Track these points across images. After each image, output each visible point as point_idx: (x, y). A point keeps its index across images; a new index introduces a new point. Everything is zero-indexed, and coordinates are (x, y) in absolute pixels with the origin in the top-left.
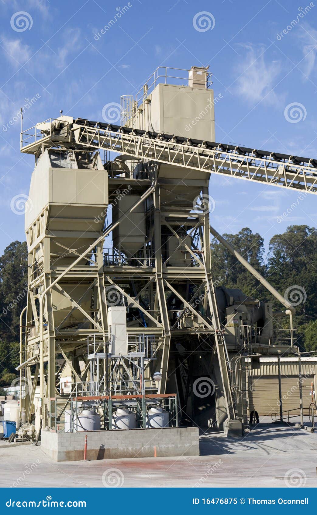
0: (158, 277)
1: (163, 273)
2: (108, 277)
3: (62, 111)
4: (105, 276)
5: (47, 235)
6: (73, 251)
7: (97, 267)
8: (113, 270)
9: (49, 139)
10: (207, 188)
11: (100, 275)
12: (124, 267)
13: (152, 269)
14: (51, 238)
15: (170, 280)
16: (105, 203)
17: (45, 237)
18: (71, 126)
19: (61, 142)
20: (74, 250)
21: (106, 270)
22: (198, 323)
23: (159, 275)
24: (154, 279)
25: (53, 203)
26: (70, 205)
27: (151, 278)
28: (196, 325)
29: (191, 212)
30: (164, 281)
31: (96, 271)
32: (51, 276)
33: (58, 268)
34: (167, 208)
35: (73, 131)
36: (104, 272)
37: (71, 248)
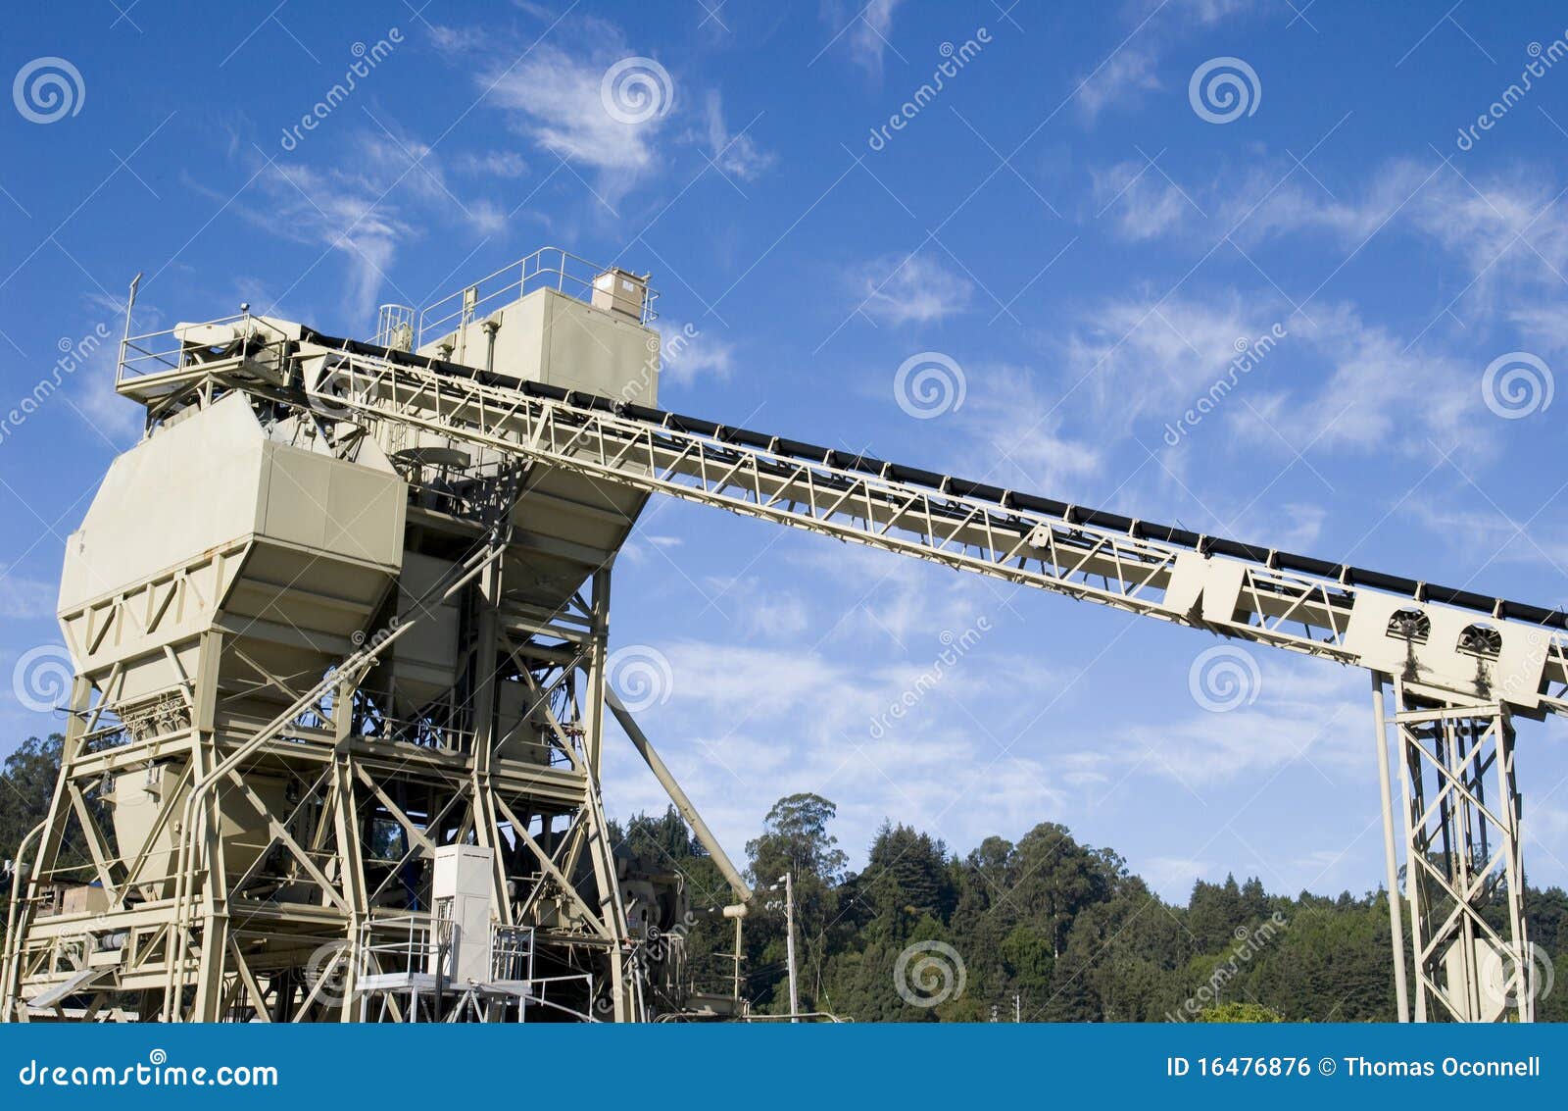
0: (480, 782)
1: (492, 776)
2: (359, 766)
3: (248, 306)
4: (352, 763)
5: (216, 626)
6: (275, 681)
7: (333, 734)
8: (371, 750)
9: (236, 366)
10: (608, 572)
11: (341, 757)
12: (399, 744)
13: (465, 761)
14: (225, 634)
15: (508, 796)
16: (392, 562)
17: (212, 630)
18: (294, 347)
19: (260, 381)
20: (281, 679)
21: (353, 747)
22: (569, 918)
23: (482, 779)
24: (469, 787)
25: (263, 536)
26: (305, 549)
27: (463, 783)
28: (564, 922)
29: (552, 623)
30: (493, 795)
31: (332, 746)
32: (215, 741)
33: (233, 723)
34: (513, 605)
35: (299, 361)
36: (351, 749)
37: (273, 671)
